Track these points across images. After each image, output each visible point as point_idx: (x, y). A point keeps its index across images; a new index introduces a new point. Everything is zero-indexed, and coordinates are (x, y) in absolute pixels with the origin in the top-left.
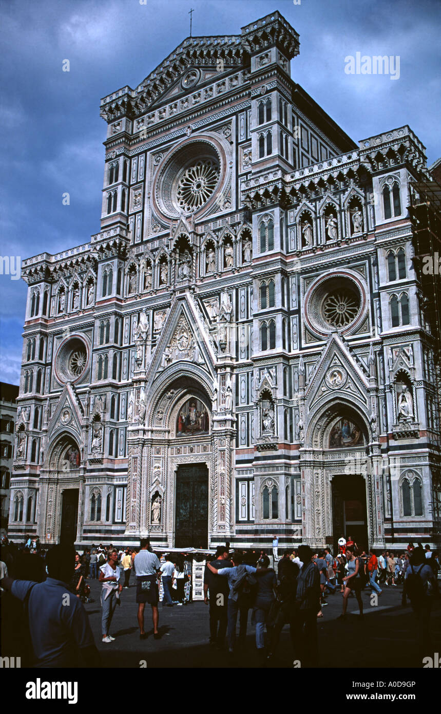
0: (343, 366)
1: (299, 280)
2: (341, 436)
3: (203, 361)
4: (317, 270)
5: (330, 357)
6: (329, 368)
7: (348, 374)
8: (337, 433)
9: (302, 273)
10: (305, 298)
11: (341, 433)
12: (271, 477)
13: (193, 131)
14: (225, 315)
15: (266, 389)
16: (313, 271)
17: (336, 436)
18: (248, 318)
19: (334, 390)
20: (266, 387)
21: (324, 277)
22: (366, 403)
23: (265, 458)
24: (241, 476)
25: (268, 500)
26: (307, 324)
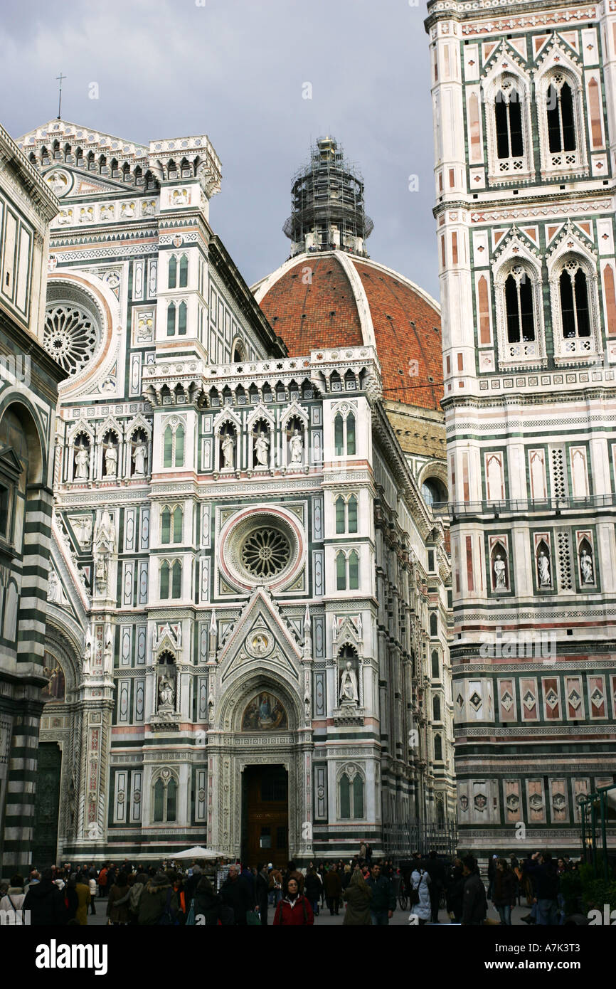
0: (269, 629)
1: (214, 511)
2: (257, 716)
3: (69, 604)
4: (239, 502)
5: (253, 616)
6: (251, 630)
7: (276, 640)
8: (253, 712)
9: (219, 503)
10: (221, 537)
11: (258, 712)
12: (169, 766)
13: (59, 265)
14: (105, 543)
15: (167, 651)
16: (233, 502)
17: (252, 715)
18: (137, 550)
19: (256, 659)
20: (168, 648)
21: (248, 512)
22: (297, 678)
23: (160, 741)
24: (119, 763)
25: (162, 797)
26: (222, 569)
